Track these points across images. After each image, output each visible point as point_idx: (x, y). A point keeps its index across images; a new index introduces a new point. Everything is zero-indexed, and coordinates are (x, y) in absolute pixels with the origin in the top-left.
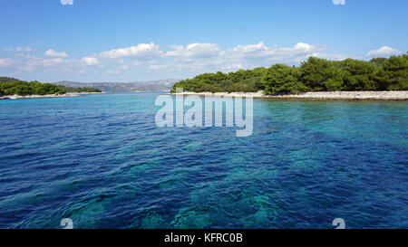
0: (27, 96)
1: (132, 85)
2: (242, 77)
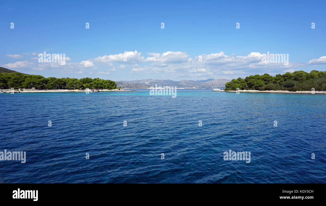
2: (293, 78)
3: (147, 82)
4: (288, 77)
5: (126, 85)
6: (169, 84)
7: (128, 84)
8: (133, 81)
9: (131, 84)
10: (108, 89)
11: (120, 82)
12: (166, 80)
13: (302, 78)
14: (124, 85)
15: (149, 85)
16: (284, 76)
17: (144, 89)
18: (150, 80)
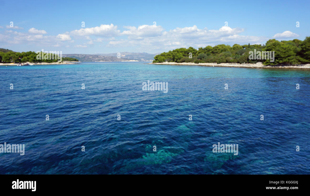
0: (38, 64)
1: (97, 56)
2: (211, 51)
3: (124, 55)
4: (207, 50)
5: (102, 58)
6: (144, 56)
7: (104, 56)
8: (110, 54)
9: (107, 57)
10: (48, 62)
11: (96, 55)
12: (141, 53)
13: (216, 51)
14: (100, 58)
15: (125, 57)
16: (205, 49)
17: (119, 61)
18: (126, 53)
